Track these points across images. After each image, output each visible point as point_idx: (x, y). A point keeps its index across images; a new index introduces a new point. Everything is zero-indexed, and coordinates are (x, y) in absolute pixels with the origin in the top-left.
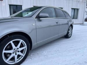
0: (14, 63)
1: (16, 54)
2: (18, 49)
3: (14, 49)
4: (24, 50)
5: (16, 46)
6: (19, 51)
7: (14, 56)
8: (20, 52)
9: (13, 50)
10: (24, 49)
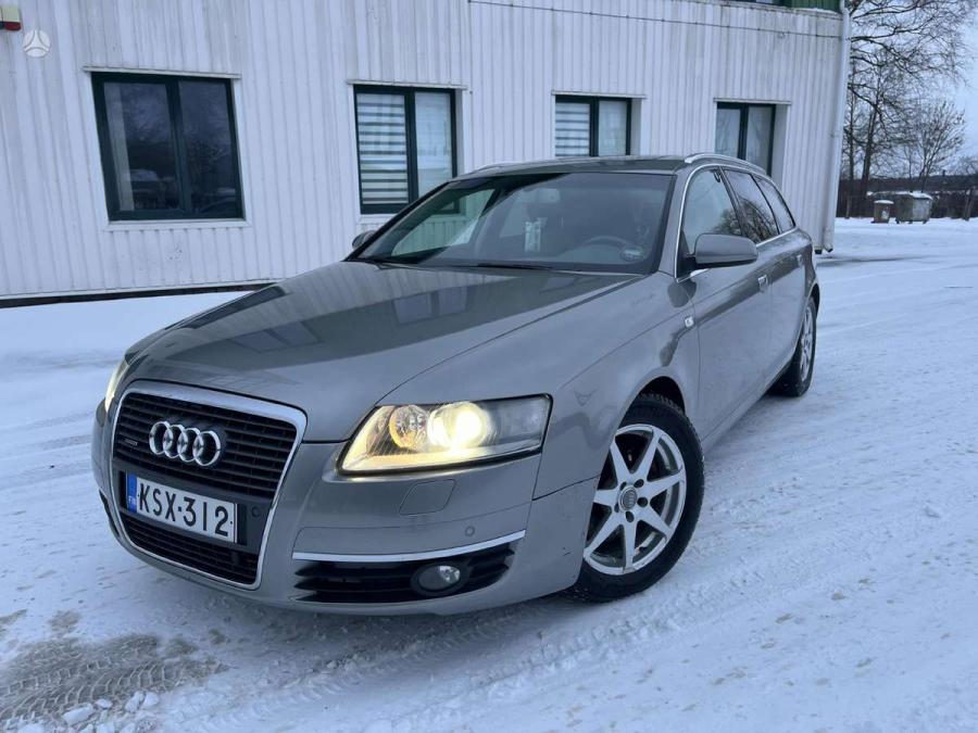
0: (617, 571)
1: (630, 517)
2: (639, 484)
3: (620, 483)
4: (668, 500)
5: (632, 466)
6: (642, 502)
7: (621, 528)
8: (649, 506)
9: (618, 487)
10: (669, 493)
